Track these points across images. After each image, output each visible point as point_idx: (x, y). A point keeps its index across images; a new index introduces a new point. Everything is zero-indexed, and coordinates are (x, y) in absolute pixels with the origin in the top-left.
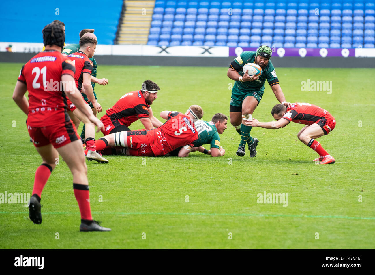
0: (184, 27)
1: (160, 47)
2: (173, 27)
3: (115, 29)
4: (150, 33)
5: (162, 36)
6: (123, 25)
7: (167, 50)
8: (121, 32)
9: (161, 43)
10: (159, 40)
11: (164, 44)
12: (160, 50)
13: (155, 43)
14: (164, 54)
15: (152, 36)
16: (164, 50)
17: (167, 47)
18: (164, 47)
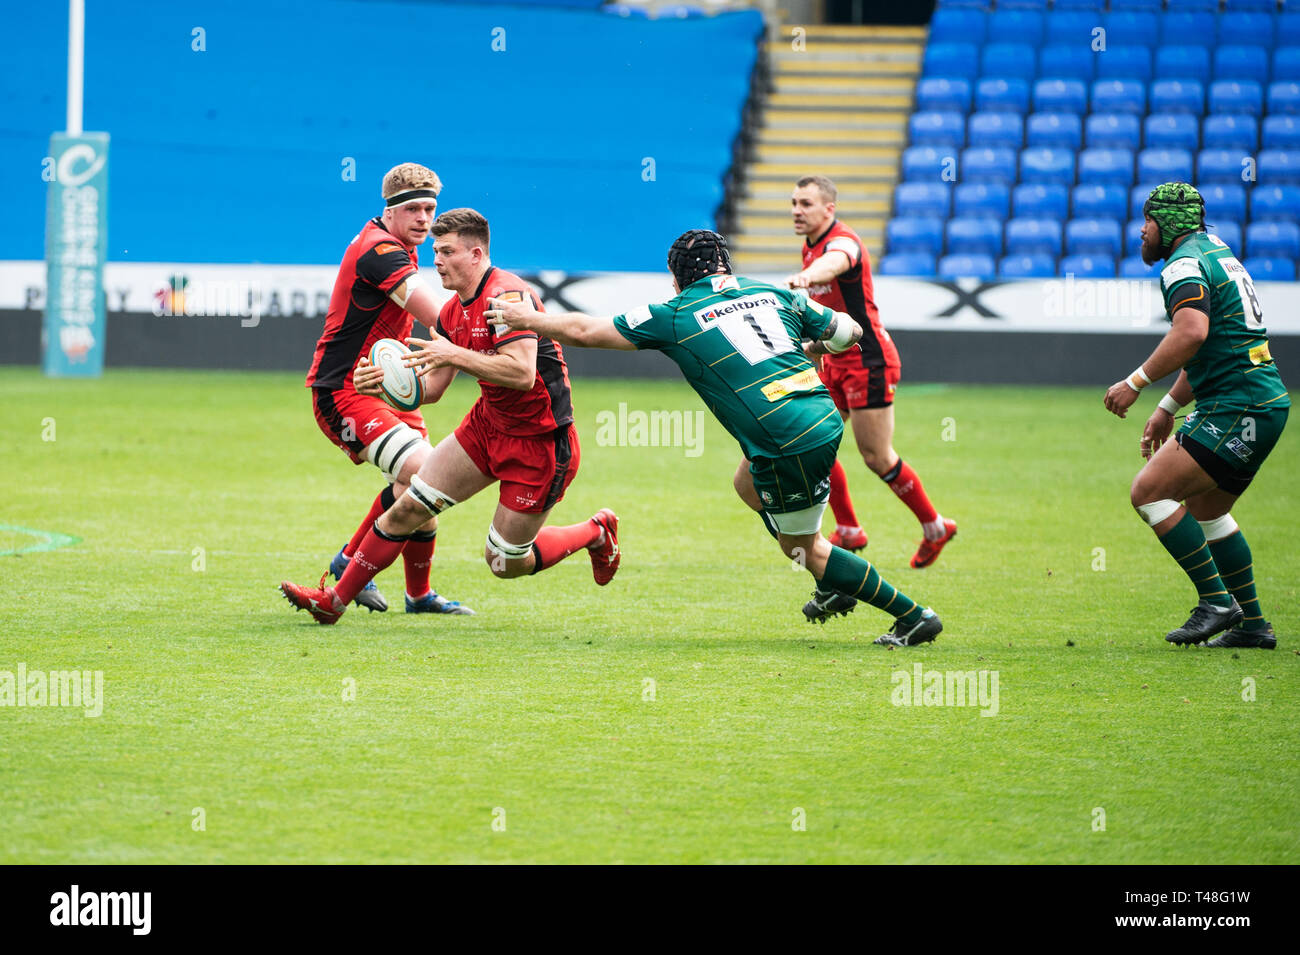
0: (1076, 178)
1: (950, 285)
2: (1020, 177)
3: (715, 191)
4: (896, 211)
5: (960, 228)
6: (752, 171)
7: (988, 299)
8: (741, 206)
9: (950, 265)
10: (945, 247)
11: (966, 270)
12: (948, 299)
13: (926, 260)
14: (968, 320)
15: (903, 228)
16: (968, 300)
17: (987, 285)
18: (968, 284)
